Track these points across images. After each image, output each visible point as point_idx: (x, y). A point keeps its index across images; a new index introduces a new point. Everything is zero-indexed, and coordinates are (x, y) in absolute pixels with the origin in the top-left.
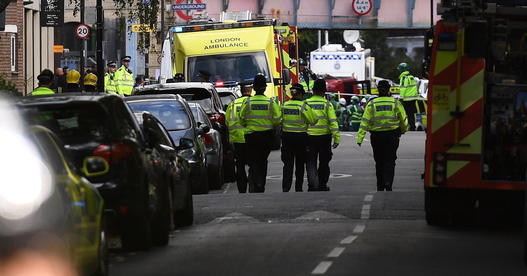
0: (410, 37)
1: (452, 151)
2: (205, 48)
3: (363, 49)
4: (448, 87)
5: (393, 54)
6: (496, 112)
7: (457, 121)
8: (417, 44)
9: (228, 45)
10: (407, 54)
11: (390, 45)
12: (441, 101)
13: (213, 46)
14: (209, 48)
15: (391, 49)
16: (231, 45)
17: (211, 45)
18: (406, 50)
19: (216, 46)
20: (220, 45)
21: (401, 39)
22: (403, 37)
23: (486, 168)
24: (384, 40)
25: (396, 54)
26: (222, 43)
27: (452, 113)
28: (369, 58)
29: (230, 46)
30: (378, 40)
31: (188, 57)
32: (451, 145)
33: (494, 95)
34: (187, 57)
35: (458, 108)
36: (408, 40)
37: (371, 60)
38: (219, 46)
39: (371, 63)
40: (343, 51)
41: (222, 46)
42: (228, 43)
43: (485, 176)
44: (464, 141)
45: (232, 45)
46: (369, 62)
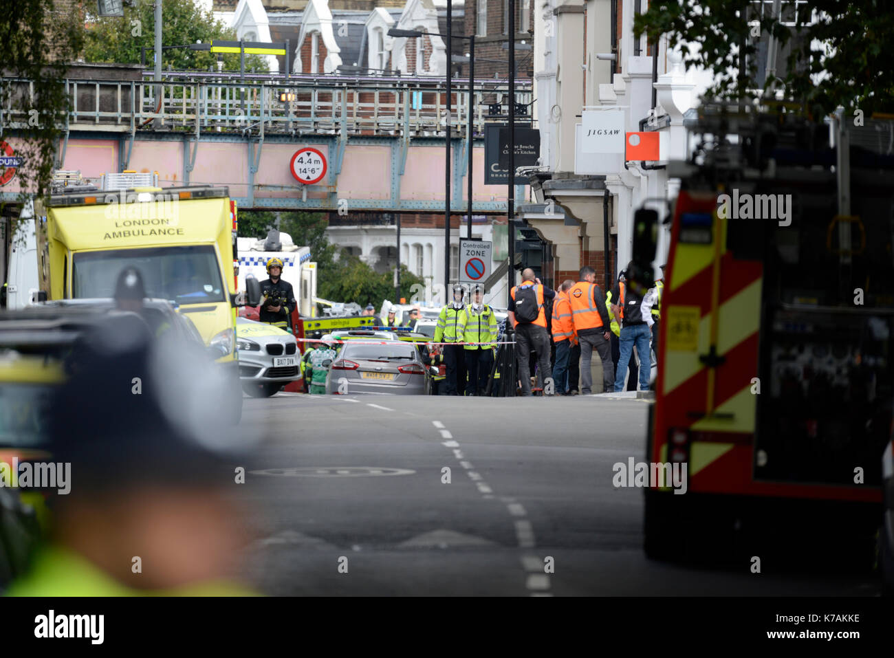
0: (367, 227)
1: (700, 426)
2: (106, 237)
3: (296, 247)
4: (696, 311)
5: (336, 257)
6: (781, 358)
7: (711, 373)
8: (380, 239)
9: (147, 231)
10: (362, 258)
11: (331, 241)
12: (684, 335)
13: (120, 233)
14: (112, 236)
15: (334, 249)
16: (153, 232)
17: (117, 231)
18: (359, 251)
19: (124, 234)
20: (133, 232)
21: (354, 230)
22: (355, 227)
23: (762, 459)
24: (321, 231)
25: (341, 258)
26: (136, 228)
27: (703, 359)
28: (308, 263)
29: (151, 233)
30: (311, 231)
31: (74, 252)
32: (700, 415)
33: (779, 327)
34: (72, 253)
35: (713, 348)
36: (365, 233)
37: (310, 266)
38: (131, 233)
39: (311, 272)
40: (260, 251)
41: (136, 233)
42: (147, 229)
43: (760, 472)
44: (724, 408)
45: (155, 233)
46: (308, 270)
